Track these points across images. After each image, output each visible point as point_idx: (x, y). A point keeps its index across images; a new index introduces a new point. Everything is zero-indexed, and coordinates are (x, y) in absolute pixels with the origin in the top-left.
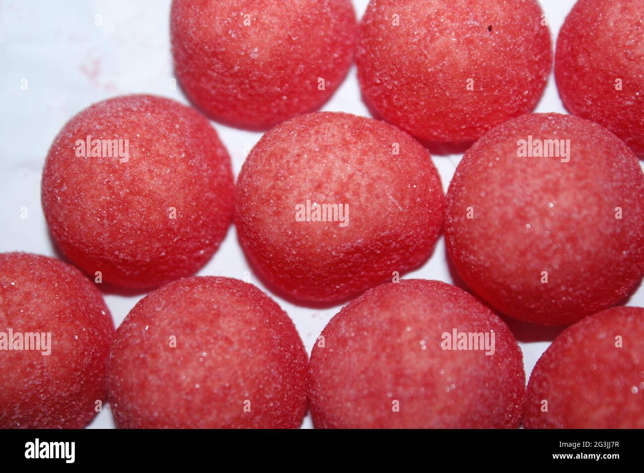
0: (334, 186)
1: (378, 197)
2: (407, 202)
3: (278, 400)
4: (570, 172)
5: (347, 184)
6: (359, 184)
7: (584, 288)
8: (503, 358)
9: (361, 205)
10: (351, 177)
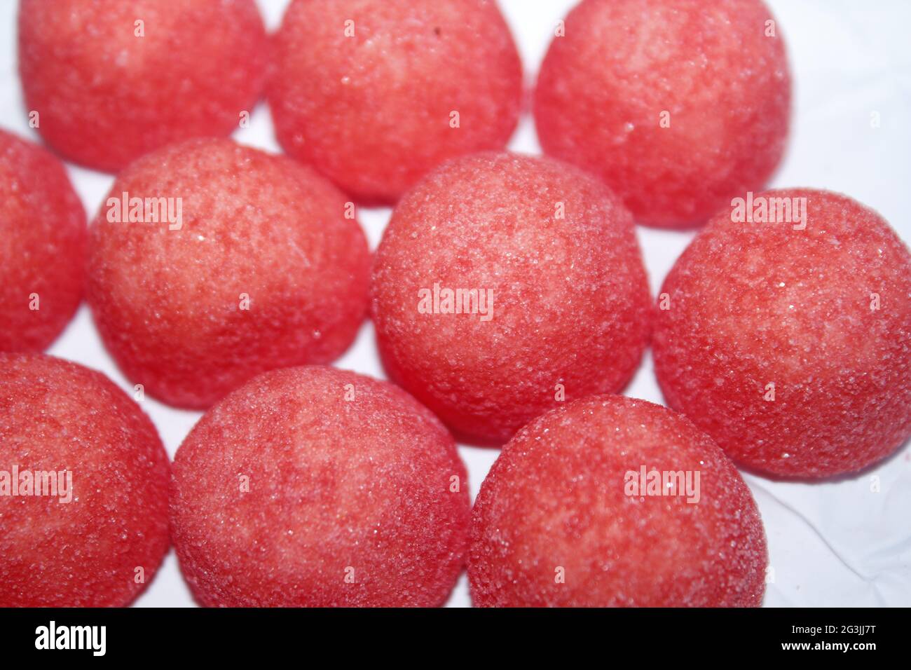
0: (216, 223)
1: (275, 241)
2: (317, 257)
3: (123, 517)
4: (530, 206)
5: (233, 220)
6: (250, 223)
7: (547, 368)
8: (438, 465)
9: (251, 251)
10: (240, 212)
